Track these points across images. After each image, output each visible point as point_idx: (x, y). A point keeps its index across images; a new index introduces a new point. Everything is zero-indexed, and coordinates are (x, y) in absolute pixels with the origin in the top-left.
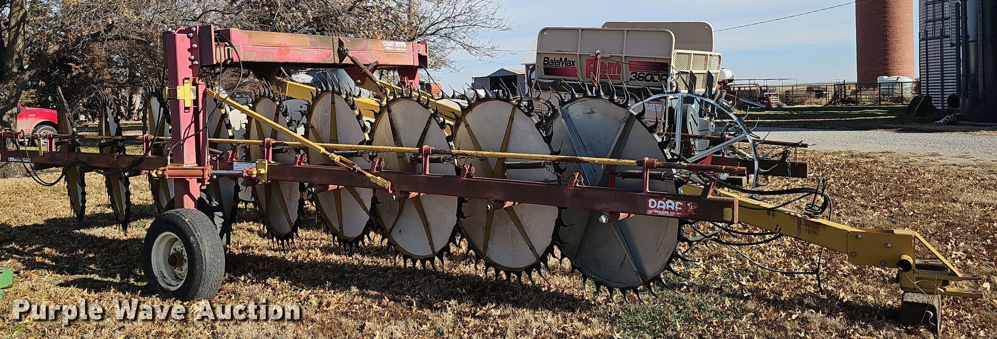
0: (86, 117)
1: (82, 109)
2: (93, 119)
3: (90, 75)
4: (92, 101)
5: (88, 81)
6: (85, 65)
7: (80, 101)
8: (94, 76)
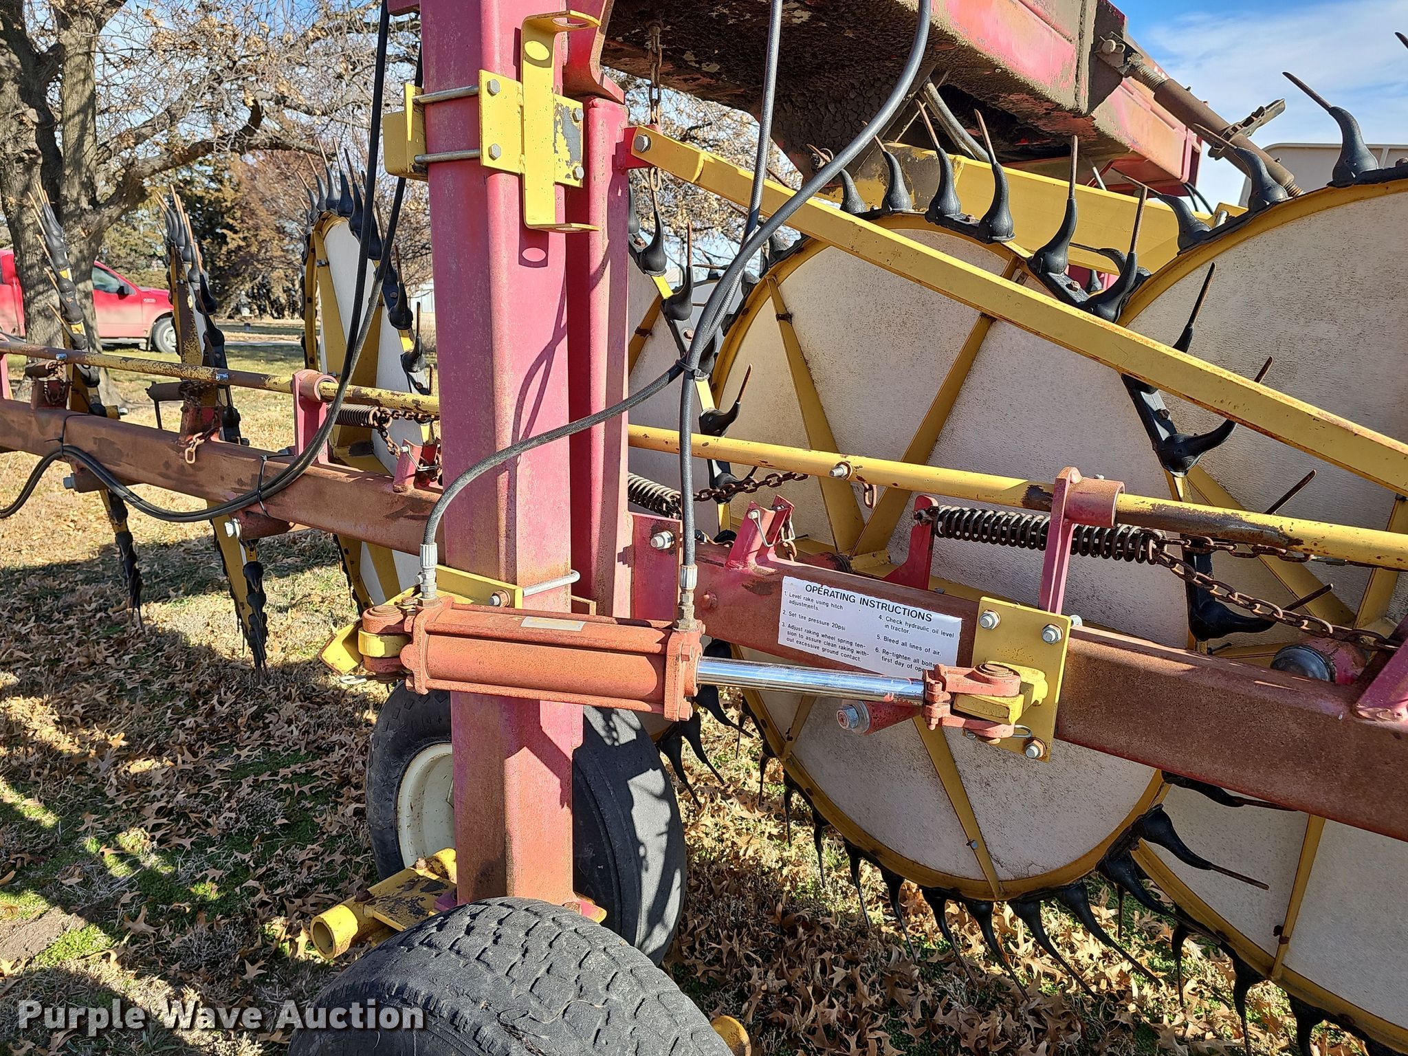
0: (252, 311)
1: (245, 300)
2: (260, 314)
3: (254, 249)
4: (258, 290)
5: (249, 259)
6: (246, 234)
7: (241, 288)
8: (259, 251)
